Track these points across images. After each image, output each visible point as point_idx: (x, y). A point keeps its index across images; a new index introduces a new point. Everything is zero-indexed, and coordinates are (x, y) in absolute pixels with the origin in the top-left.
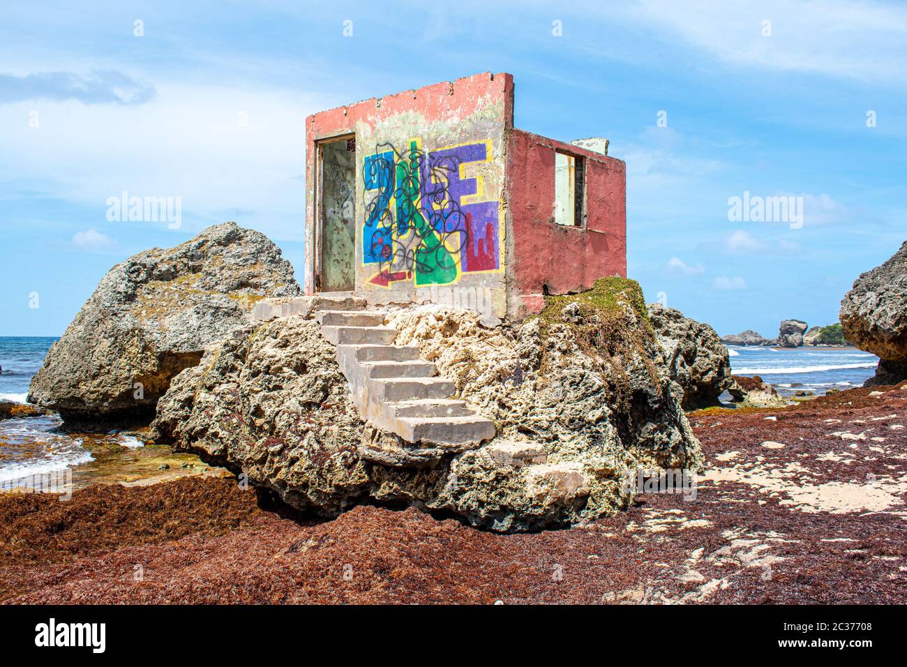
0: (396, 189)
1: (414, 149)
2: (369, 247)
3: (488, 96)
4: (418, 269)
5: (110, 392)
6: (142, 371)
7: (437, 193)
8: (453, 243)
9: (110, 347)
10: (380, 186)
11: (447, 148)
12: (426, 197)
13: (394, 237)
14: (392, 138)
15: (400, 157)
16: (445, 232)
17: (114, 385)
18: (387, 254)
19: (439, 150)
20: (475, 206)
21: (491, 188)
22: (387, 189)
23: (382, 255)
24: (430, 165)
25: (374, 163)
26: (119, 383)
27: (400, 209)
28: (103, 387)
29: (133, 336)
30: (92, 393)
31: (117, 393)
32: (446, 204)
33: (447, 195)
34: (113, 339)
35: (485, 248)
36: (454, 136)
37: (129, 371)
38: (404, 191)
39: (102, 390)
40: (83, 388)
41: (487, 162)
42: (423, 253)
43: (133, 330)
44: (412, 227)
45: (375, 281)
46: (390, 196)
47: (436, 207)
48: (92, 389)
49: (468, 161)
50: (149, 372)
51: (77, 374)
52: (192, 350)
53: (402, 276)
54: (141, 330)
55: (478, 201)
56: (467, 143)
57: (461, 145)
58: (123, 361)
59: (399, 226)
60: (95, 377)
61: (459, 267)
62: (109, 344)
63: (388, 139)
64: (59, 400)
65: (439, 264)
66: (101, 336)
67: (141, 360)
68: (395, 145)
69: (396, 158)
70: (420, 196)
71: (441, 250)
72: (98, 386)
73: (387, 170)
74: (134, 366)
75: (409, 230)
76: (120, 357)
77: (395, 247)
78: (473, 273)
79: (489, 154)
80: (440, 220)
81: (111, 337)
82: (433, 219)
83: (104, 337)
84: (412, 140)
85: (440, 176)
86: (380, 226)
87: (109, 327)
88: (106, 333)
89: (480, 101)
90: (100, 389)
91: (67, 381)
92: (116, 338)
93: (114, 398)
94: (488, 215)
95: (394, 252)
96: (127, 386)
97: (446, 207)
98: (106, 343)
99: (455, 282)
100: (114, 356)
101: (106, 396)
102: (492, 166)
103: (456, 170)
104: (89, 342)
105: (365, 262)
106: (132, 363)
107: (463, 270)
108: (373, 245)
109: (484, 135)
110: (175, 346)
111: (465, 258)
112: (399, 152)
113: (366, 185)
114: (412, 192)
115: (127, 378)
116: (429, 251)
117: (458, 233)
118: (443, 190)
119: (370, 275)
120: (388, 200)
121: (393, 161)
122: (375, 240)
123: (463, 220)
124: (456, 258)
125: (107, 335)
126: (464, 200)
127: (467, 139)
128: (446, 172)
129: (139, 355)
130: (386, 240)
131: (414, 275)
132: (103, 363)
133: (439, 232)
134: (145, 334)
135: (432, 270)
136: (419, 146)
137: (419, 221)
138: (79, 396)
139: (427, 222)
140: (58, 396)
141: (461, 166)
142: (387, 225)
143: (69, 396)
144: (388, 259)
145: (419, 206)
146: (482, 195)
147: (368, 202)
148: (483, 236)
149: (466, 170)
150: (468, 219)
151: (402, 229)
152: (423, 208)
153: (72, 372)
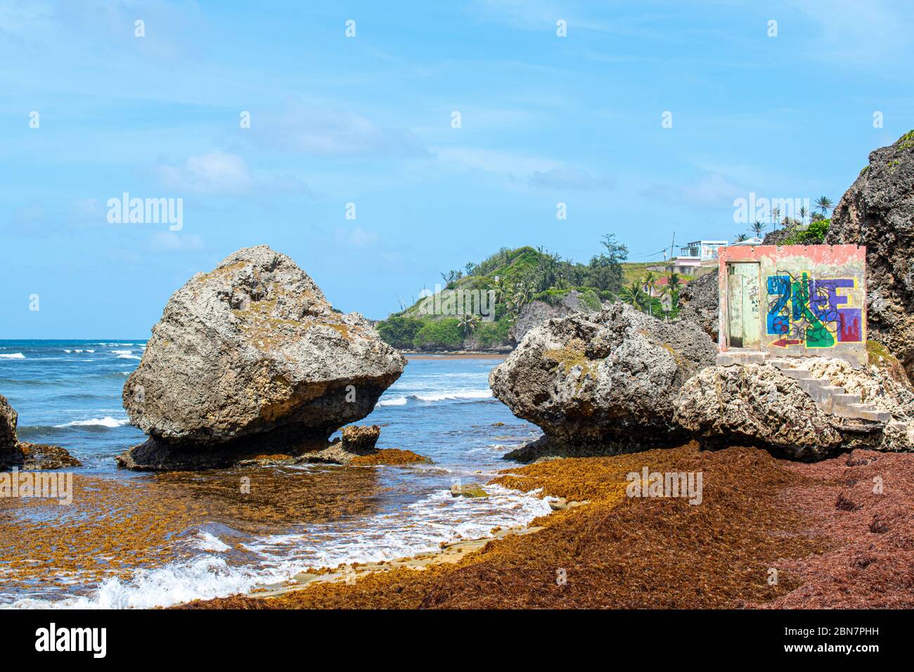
0: (792, 296)
1: (805, 276)
2: (772, 326)
3: (855, 256)
4: (807, 339)
5: (239, 422)
6: (270, 400)
7: (822, 301)
8: (832, 327)
9: (236, 377)
10: (779, 293)
11: (828, 278)
12: (813, 303)
13: (790, 321)
14: (789, 269)
15: (795, 279)
16: (826, 321)
17: (243, 414)
18: (785, 329)
19: (822, 279)
20: (846, 310)
21: (857, 302)
22: (785, 295)
23: (781, 330)
24: (816, 286)
25: (775, 280)
26: (247, 412)
27: (795, 307)
28: (231, 417)
29: (261, 367)
30: (221, 422)
31: (245, 423)
32: (827, 307)
33: (828, 302)
34: (239, 370)
35: (853, 331)
36: (832, 273)
37: (256, 400)
38: (798, 297)
39: (232, 420)
40: (212, 419)
41: (854, 289)
42: (811, 330)
43: (262, 361)
44: (803, 317)
45: (777, 344)
46: (787, 299)
47: (820, 308)
48: (221, 419)
49: (841, 287)
50: (278, 401)
51: (206, 405)
52: (325, 379)
53: (797, 342)
54: (272, 361)
55: (849, 308)
56: (842, 278)
57: (837, 278)
58: (249, 391)
59: (794, 316)
60: (222, 407)
61: (836, 340)
62: (235, 375)
63: (785, 269)
64: (191, 430)
65: (822, 337)
66: (227, 367)
67: (269, 389)
68: (791, 273)
69: (791, 280)
70: (809, 301)
71: (823, 330)
72: (227, 415)
73: (785, 285)
74: (260, 396)
75: (801, 319)
76: (245, 388)
77: (791, 327)
78: (845, 342)
79: (855, 285)
80: (824, 315)
81: (237, 367)
82: (818, 314)
83: (231, 368)
84: (804, 272)
85: (824, 292)
86: (780, 314)
87: (235, 358)
88: (231, 364)
89: (850, 258)
90: (228, 418)
91: (197, 411)
92: (243, 369)
93: (241, 427)
94: (855, 314)
95: (790, 329)
96: (254, 416)
97: (828, 308)
98: (233, 374)
99: (833, 346)
100: (239, 386)
101: (234, 425)
102: (857, 291)
103: (834, 290)
104: (214, 374)
105: (768, 333)
106: (260, 393)
107: (839, 341)
108: (775, 325)
109: (852, 275)
110: (308, 376)
111: (840, 335)
112: (794, 277)
113: (769, 291)
114: (804, 299)
115: (254, 408)
116: (815, 330)
117: (835, 323)
118: (826, 300)
119: (772, 340)
120: (786, 302)
121: (789, 281)
122: (776, 322)
123: (838, 316)
124: (834, 335)
125: (233, 366)
126: (839, 306)
127: (841, 276)
128: (827, 291)
129: (268, 385)
130: (784, 322)
131: (805, 342)
132: (230, 393)
133: (822, 321)
134: (276, 364)
135: (817, 340)
136: (808, 275)
137: (808, 315)
138: (209, 426)
139: (814, 315)
140: (191, 427)
141: (837, 289)
142: (785, 314)
143: (200, 426)
144: (786, 333)
145: (809, 306)
146: (851, 304)
147: (770, 301)
148: (852, 325)
149: (840, 292)
150: (842, 316)
151: (796, 317)
152: (811, 308)
153: (200, 403)
